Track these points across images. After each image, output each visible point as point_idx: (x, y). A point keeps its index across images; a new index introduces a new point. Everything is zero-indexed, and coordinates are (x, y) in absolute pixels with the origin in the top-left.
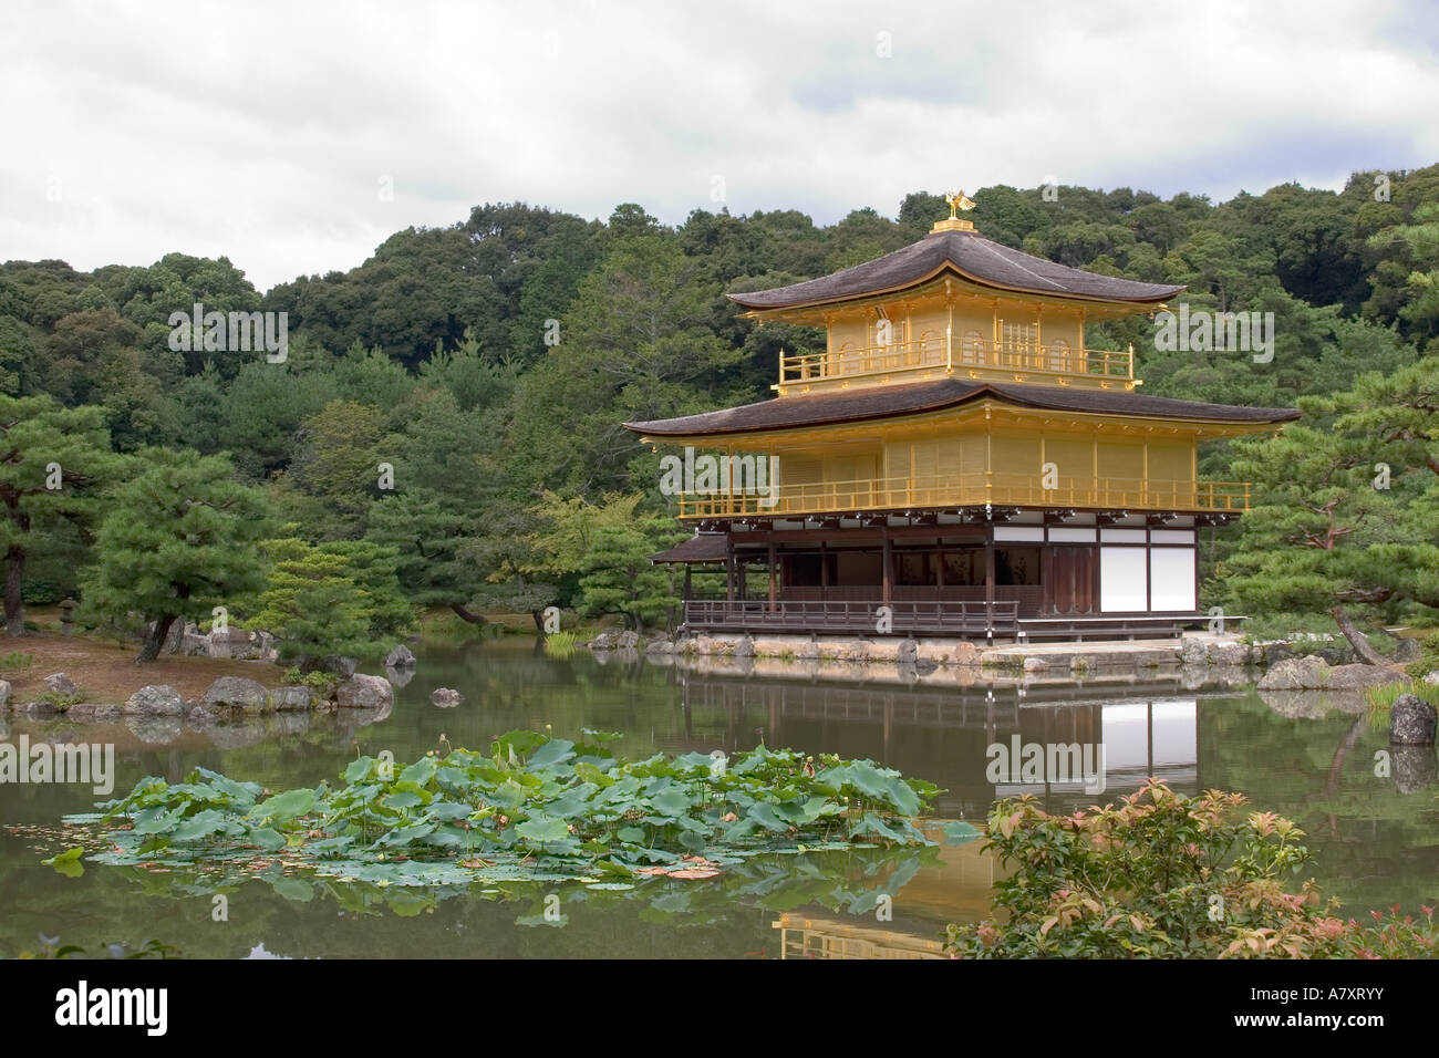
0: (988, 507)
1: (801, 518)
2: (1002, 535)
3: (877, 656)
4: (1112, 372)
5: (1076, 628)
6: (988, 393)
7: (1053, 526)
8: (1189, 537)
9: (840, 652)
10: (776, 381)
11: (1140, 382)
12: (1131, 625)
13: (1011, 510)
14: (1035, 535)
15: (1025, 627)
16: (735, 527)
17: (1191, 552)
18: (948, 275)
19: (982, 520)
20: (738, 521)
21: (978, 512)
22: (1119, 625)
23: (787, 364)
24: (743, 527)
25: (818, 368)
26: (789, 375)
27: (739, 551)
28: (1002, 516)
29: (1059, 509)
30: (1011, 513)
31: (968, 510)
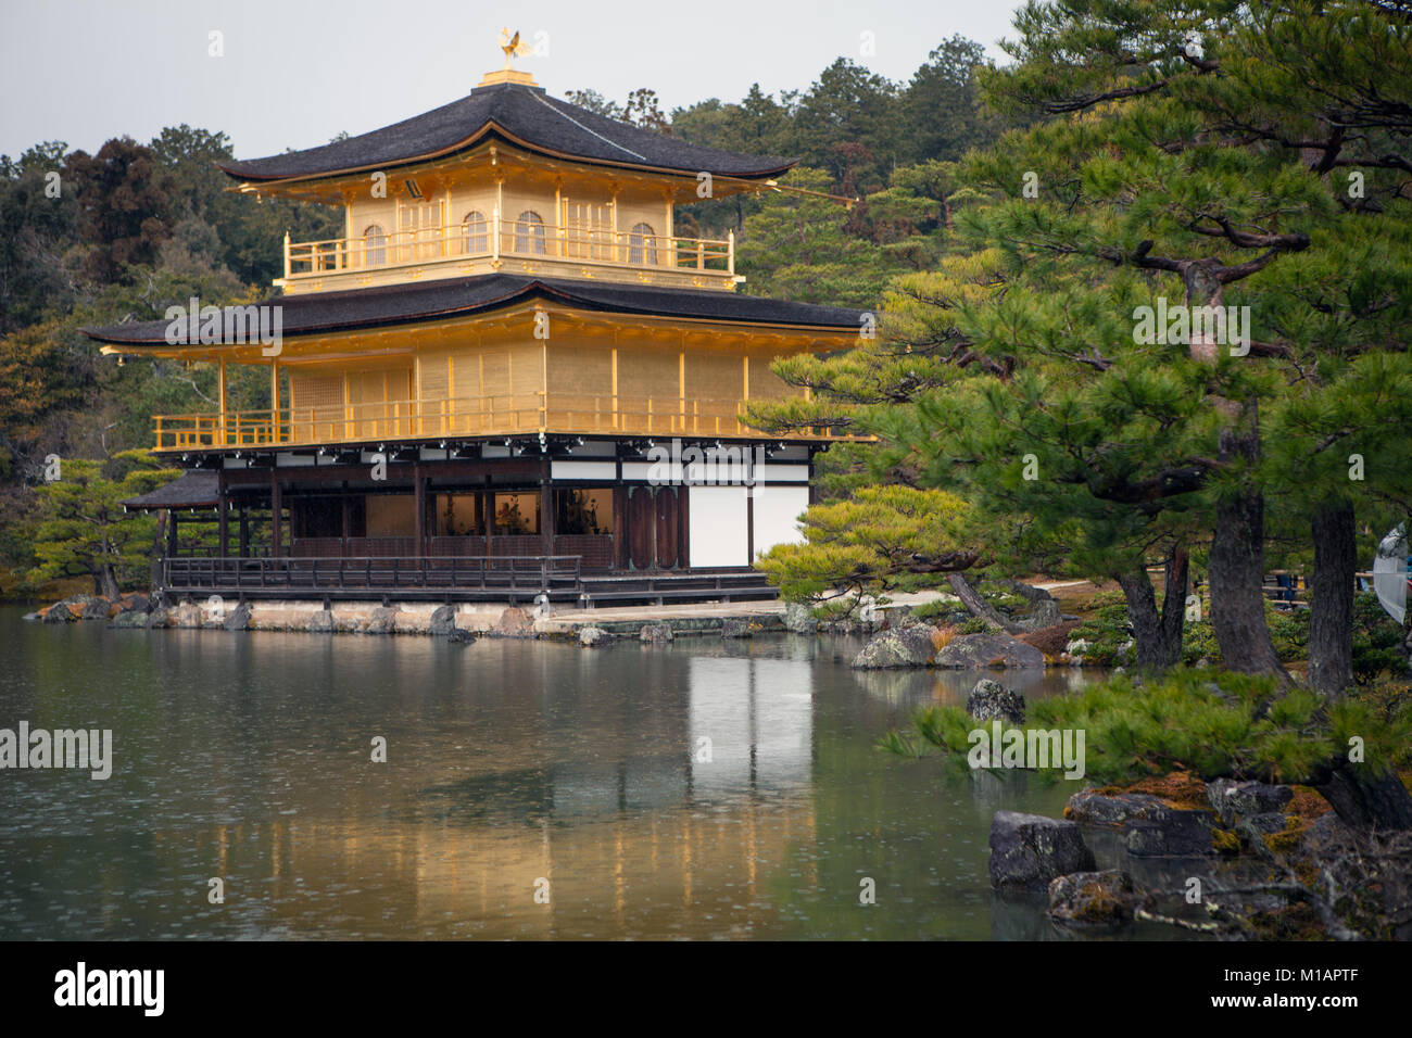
0: (541, 436)
1: (311, 451)
2: (561, 471)
3: (407, 627)
4: (707, 264)
5: (656, 588)
6: (539, 290)
7: (626, 460)
8: (801, 473)
9: (359, 621)
10: (281, 275)
11: (742, 279)
12: (725, 583)
13: (571, 439)
14: (606, 472)
15: (589, 587)
16: (229, 464)
17: (805, 491)
18: (492, 141)
19: (536, 453)
20: (230, 454)
21: (528, 442)
22: (712, 583)
23: (294, 252)
24: (237, 463)
25: (333, 257)
26: (298, 267)
27: (233, 493)
28: (561, 446)
29: (634, 438)
30: (573, 444)
31: (518, 440)
